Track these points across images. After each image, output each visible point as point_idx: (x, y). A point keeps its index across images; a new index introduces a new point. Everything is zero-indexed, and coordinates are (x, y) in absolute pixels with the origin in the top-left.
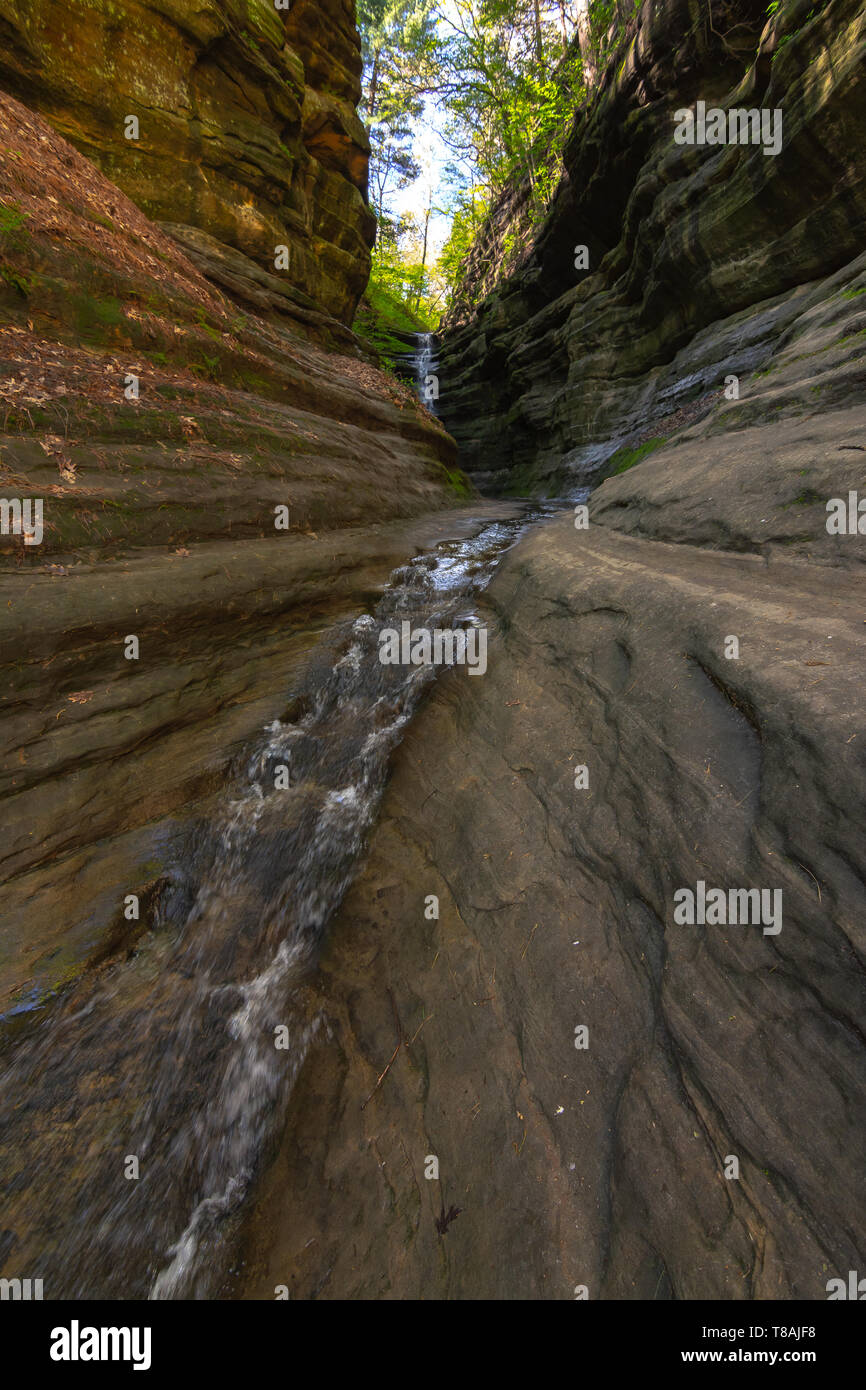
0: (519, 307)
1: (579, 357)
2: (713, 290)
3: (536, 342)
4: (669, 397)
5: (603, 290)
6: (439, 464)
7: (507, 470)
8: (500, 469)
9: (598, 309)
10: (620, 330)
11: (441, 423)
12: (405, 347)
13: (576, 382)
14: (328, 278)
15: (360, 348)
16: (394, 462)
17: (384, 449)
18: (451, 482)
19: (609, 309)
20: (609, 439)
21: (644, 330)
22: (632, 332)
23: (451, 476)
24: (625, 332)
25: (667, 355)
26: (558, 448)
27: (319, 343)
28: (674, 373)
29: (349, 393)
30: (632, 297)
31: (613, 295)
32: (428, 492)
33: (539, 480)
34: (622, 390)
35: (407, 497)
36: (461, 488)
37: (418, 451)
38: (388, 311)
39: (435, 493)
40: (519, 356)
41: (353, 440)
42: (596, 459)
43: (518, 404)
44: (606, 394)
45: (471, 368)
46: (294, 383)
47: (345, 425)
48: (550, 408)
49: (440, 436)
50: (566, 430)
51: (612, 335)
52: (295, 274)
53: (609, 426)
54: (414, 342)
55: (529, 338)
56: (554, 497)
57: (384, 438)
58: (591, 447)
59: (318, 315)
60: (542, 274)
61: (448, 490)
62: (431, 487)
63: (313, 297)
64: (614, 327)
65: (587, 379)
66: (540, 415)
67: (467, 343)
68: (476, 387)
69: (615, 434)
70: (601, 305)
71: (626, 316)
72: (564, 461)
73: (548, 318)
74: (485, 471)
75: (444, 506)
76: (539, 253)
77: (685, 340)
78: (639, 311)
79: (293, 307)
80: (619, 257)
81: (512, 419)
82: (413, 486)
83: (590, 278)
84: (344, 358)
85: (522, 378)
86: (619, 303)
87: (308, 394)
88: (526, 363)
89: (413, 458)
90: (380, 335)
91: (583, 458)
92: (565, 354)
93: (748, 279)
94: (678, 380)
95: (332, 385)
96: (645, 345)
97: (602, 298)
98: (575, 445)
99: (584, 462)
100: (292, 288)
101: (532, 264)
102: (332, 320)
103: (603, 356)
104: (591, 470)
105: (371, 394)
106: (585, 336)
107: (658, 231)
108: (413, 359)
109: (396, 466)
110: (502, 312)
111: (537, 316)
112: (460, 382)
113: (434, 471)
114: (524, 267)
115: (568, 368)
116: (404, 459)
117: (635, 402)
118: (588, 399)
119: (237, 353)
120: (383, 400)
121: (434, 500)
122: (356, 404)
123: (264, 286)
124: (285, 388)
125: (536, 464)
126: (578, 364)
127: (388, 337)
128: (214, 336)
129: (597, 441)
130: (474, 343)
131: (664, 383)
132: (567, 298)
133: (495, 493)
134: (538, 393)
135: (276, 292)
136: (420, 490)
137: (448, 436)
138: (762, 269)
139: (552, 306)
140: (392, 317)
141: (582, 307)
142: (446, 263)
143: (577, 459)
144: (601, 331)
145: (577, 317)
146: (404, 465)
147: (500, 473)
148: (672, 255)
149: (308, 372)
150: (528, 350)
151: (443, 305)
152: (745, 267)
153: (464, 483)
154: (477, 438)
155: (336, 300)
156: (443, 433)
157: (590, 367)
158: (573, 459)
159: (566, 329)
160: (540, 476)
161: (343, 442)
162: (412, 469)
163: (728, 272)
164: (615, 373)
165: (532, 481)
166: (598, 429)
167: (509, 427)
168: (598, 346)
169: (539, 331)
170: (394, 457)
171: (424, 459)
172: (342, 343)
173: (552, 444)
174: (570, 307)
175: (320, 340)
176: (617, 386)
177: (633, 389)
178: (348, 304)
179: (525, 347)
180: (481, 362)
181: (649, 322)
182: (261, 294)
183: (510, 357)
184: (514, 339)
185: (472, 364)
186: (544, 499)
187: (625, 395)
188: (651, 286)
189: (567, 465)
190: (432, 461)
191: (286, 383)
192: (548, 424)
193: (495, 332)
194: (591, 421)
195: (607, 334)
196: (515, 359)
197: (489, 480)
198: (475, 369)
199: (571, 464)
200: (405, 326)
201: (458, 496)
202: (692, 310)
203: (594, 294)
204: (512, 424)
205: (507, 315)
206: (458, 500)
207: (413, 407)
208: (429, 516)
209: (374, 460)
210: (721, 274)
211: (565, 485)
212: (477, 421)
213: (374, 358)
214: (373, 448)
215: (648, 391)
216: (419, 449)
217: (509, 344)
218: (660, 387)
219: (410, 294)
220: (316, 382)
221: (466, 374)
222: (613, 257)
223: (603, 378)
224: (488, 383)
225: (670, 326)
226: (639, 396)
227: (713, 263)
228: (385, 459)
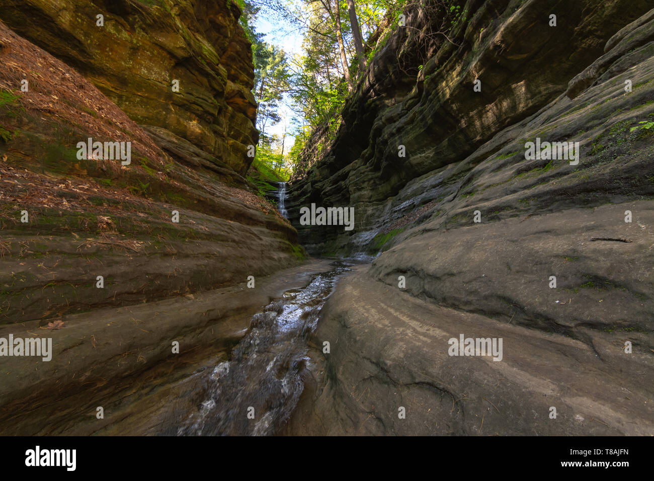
0: (326, 172)
1: (355, 193)
2: (412, 166)
3: (334, 186)
4: (399, 210)
5: (363, 165)
6: (287, 242)
7: (323, 243)
8: (319, 243)
9: (361, 173)
10: (372, 181)
11: (289, 222)
12: (273, 188)
14: (234, 155)
15: (248, 186)
16: (261, 242)
17: (255, 235)
18: (294, 251)
19: (366, 173)
20: (372, 229)
21: (382, 182)
22: (378, 182)
23: (294, 248)
24: (375, 182)
25: (395, 192)
27: (225, 182)
28: (400, 199)
29: (237, 206)
30: (376, 168)
31: (367, 168)
32: (281, 258)
33: (340, 248)
34: (375, 207)
35: (267, 262)
36: (300, 255)
37: (276, 236)
38: (266, 172)
39: (285, 258)
40: (327, 192)
41: (235, 231)
42: (367, 238)
44: (368, 209)
45: (304, 197)
46: (202, 199)
47: (232, 222)
49: (288, 228)
51: (368, 184)
52: (216, 152)
53: (371, 223)
54: (277, 186)
55: (331, 185)
56: (347, 257)
57: (255, 229)
58: (364, 233)
59: (226, 170)
60: (335, 159)
61: (292, 256)
62: (283, 255)
63: (226, 163)
64: (369, 180)
65: (359, 202)
67: (302, 186)
69: (374, 227)
70: (362, 171)
71: (374, 176)
72: (351, 239)
73: (339, 176)
74: (312, 244)
75: (289, 265)
76: (334, 150)
77: (402, 186)
78: (379, 174)
79: (214, 166)
80: (368, 152)
82: (271, 255)
83: (356, 161)
84: (238, 190)
85: (328, 202)
86: (371, 171)
87: (211, 206)
88: (330, 195)
89: (273, 239)
90: (261, 182)
92: (348, 191)
93: (426, 161)
94: (402, 203)
95: (227, 202)
96: (384, 188)
97: (363, 168)
99: (361, 240)
100: (214, 158)
101: (331, 155)
102: (233, 172)
103: (366, 192)
104: (365, 244)
105: (250, 207)
106: (356, 184)
107: (385, 142)
109: (262, 244)
110: (318, 173)
111: (334, 175)
112: (299, 203)
113: (284, 246)
114: (328, 156)
115: (350, 197)
116: (267, 240)
117: (382, 212)
118: (360, 211)
119: (165, 182)
120: (257, 209)
121: (284, 263)
122: (241, 211)
123: (198, 155)
124: (195, 202)
126: (354, 196)
127: (265, 183)
128: (150, 172)
129: (366, 230)
130: (305, 187)
131: (395, 204)
132: (347, 168)
133: (318, 255)
135: (205, 159)
136: (276, 257)
137: (293, 228)
138: (432, 157)
139: (340, 172)
140: (267, 175)
141: (354, 172)
142: (293, 154)
143: (357, 239)
144: (364, 182)
145: (352, 176)
146: (267, 244)
147: (320, 245)
148: (392, 151)
149: (213, 194)
150: (331, 189)
151: (291, 171)
152: (425, 157)
153: (301, 252)
155: (238, 165)
156: (290, 226)
157: (360, 197)
158: (355, 239)
159: (347, 181)
160: (339, 246)
161: (226, 231)
162: (271, 246)
163: (417, 158)
164: (371, 200)
165: (336, 249)
166: (366, 224)
168: (363, 188)
169: (335, 182)
170: (261, 239)
171: (279, 240)
172: (239, 183)
174: (349, 172)
175: (226, 181)
176: (373, 205)
177: (381, 207)
178: (243, 167)
179: (329, 188)
180: (309, 195)
181: (385, 178)
182: (196, 159)
183: (322, 193)
184: (324, 185)
185: (305, 195)
186: (342, 258)
187: (377, 210)
188: (384, 164)
189: (353, 241)
190: (283, 241)
191: (196, 200)
193: (316, 182)
194: (363, 221)
195: (366, 183)
196: (325, 193)
197: (315, 249)
199: (355, 241)
200: (273, 179)
201: (298, 259)
202: (404, 174)
203: (359, 167)
205: (321, 175)
206: (298, 261)
207: (274, 213)
208: (279, 273)
209: (248, 241)
210: (414, 159)
211: (352, 251)
213: (255, 190)
214: (248, 234)
215: (388, 208)
216: (277, 234)
217: (322, 187)
218: (393, 205)
219: (276, 166)
220: (216, 200)
221: (302, 200)
222: (366, 153)
223: (366, 202)
225: (394, 180)
226: (384, 209)
227: (410, 155)
228: (254, 240)
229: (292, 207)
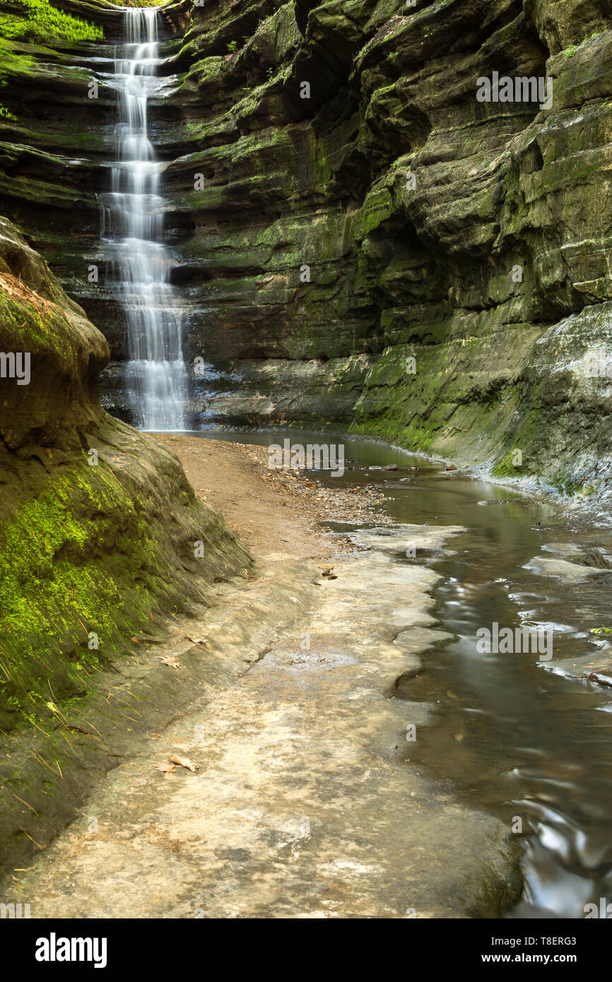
7: (363, 358)
8: (344, 354)
12: (100, 40)
43: (388, 178)
45: (259, 90)
48: (487, 191)
66: (458, 208)
67: (252, 22)
68: (275, 137)
74: (305, 359)
81: (374, 220)
88: (412, 65)
108: (110, 68)
130: (266, 26)
134: (447, 149)
147: (344, 366)
180: (286, 72)
185: (264, 79)
192: (482, 234)
198: (269, 93)
204: (377, 234)
212: (278, 226)
221: (248, 104)
224: (308, 127)
229: (194, 146)
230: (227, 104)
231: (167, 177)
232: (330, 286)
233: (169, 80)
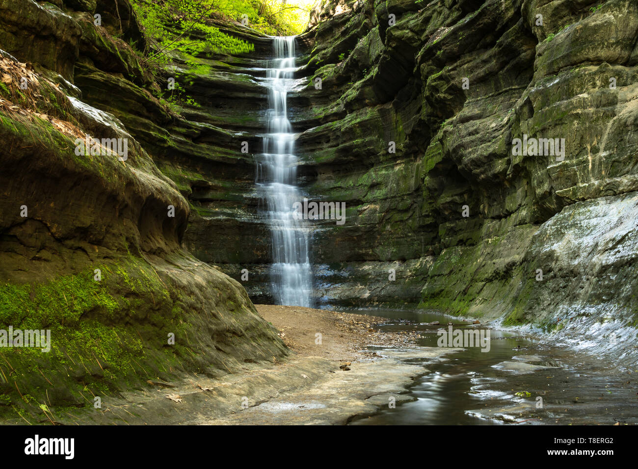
7: (429, 258)
8: (417, 256)
13: (552, 72)
26: (524, 213)
33: (489, 280)
40: (438, 46)
43: (440, 134)
45: (358, 84)
48: (502, 136)
50: (538, 173)
56: (520, 321)
66: (484, 150)
67: (354, 40)
68: (368, 113)
72: (539, 240)
81: (432, 163)
85: (445, 87)
88: (452, 58)
91: (583, 231)
98: (562, 203)
99: (588, 241)
108: (263, 74)
112: (342, 107)
118: (583, 104)
125: (481, 246)
130: (362, 42)
134: (477, 111)
143: (570, 235)
147: (416, 264)
154: (374, 202)
158: (559, 235)
160: (489, 271)
165: (473, 280)
167: (427, 178)
173: (510, 205)
180: (375, 71)
185: (361, 77)
189: (546, 248)
192: (499, 166)
194: (595, 150)
196: (430, 53)
198: (365, 85)
199: (558, 247)
204: (433, 172)
212: (372, 172)
221: (351, 93)
224: (390, 106)
229: (317, 122)
230: (338, 94)
231: (300, 143)
232: (406, 211)
233: (301, 81)
